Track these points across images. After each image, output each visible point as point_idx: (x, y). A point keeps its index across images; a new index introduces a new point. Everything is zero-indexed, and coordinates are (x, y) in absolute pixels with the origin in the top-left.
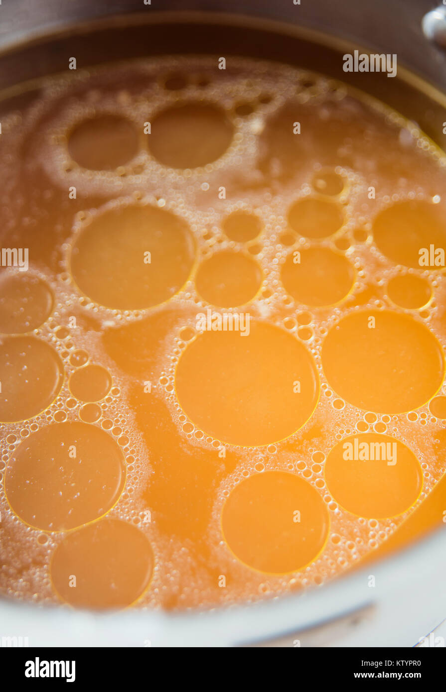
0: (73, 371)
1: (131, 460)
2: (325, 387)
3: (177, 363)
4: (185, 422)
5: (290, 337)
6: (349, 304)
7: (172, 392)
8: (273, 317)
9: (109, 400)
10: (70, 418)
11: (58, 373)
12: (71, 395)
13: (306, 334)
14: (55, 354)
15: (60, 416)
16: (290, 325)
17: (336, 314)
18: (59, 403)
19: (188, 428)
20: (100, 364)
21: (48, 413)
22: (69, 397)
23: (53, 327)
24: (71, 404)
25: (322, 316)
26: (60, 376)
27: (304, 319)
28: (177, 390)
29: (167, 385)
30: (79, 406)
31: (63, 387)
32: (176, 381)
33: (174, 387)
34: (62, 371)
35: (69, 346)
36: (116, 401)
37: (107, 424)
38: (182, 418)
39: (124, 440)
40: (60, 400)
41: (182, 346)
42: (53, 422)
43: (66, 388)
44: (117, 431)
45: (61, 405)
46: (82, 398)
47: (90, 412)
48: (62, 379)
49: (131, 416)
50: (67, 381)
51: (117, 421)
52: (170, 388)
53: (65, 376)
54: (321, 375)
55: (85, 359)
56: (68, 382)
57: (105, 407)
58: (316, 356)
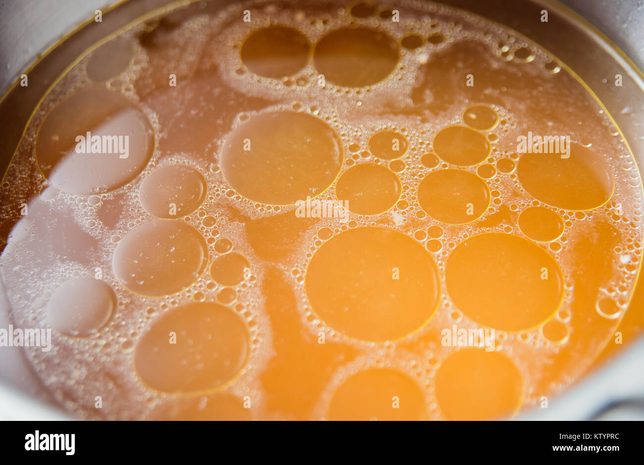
0: (217, 257)
1: (255, 342)
2: (445, 298)
3: (311, 258)
4: (309, 314)
5: (420, 247)
6: (481, 224)
7: (302, 283)
8: (406, 227)
9: (244, 286)
10: (207, 298)
11: (202, 258)
12: (212, 278)
13: (435, 246)
14: (202, 240)
15: (198, 296)
16: (420, 235)
17: (468, 232)
18: (199, 284)
19: (311, 318)
20: (241, 253)
21: (189, 291)
22: (210, 280)
23: (202, 214)
24: (211, 286)
25: (454, 232)
26: (204, 260)
27: (435, 232)
28: (306, 282)
29: (298, 276)
30: (217, 289)
31: (205, 270)
32: (307, 275)
33: (304, 279)
34: (206, 255)
35: (215, 233)
36: (250, 287)
37: (239, 307)
38: (307, 310)
39: (252, 323)
40: (200, 281)
41: (318, 243)
42: (192, 300)
43: (207, 272)
44: (247, 314)
45: (200, 286)
46: (221, 282)
47: (225, 295)
48: (205, 262)
49: (262, 300)
50: (209, 264)
51: (248, 305)
52: (300, 279)
53: (209, 260)
54: (444, 286)
55: (229, 247)
56: (210, 266)
57: (239, 291)
58: (441, 267)
